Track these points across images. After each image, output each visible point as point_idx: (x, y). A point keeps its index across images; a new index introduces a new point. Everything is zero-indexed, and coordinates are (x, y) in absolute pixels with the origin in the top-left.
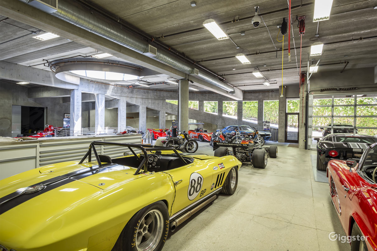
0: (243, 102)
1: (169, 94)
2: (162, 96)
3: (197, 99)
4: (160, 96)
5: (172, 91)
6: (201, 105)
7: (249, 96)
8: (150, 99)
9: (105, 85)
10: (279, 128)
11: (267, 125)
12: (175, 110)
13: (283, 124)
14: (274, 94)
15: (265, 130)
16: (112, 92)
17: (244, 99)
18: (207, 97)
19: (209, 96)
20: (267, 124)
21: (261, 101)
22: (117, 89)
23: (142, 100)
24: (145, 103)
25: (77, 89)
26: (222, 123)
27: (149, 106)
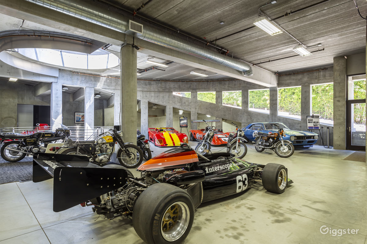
0: (278, 89)
1: (176, 85)
2: (168, 87)
3: (212, 89)
4: (165, 87)
5: (181, 80)
6: (219, 97)
7: (287, 79)
8: (152, 92)
9: (94, 77)
10: (334, 125)
11: (313, 121)
12: (184, 104)
13: (342, 118)
14: (327, 73)
15: (311, 129)
16: (104, 84)
17: (280, 84)
18: (226, 86)
19: (229, 84)
20: (315, 120)
21: (306, 86)
22: (110, 82)
23: (143, 93)
24: (146, 96)
25: (56, 81)
26: (247, 120)
27: (152, 101)
